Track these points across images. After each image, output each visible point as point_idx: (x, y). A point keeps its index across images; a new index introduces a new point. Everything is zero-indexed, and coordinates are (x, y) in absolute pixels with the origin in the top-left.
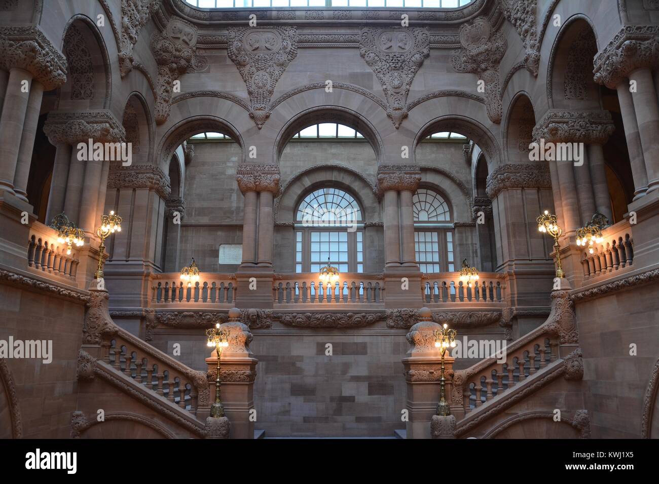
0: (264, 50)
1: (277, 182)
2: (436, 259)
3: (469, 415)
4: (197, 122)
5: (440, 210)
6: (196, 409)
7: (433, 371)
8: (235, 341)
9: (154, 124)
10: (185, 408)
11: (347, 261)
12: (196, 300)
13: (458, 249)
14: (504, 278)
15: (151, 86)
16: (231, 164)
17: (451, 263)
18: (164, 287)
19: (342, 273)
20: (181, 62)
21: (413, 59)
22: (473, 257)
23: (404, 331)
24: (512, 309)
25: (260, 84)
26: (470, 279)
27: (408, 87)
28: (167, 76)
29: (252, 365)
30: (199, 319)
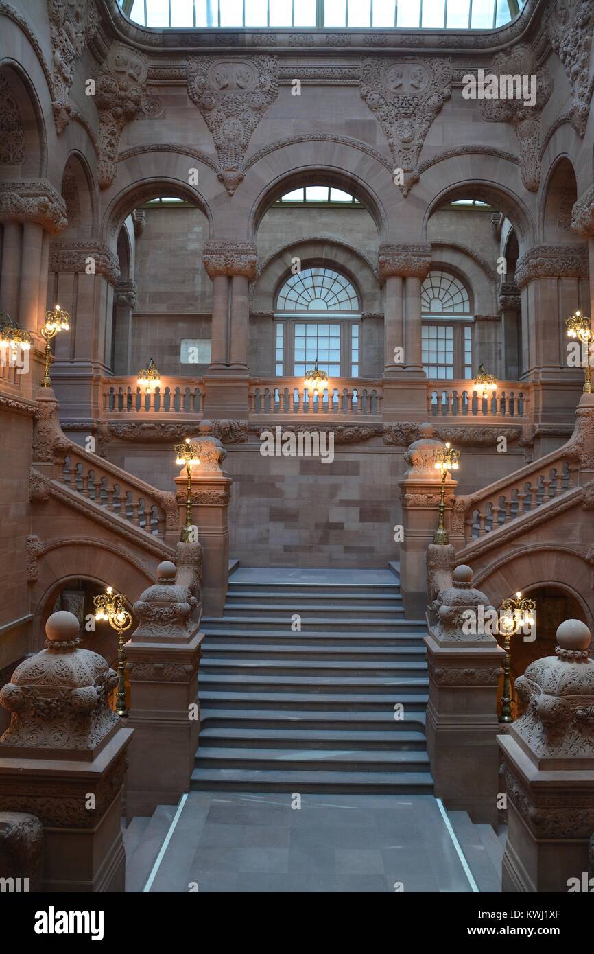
0: (236, 89)
1: (253, 264)
2: (450, 360)
3: (470, 546)
4: (152, 186)
5: (458, 299)
6: (165, 533)
7: (431, 495)
8: (207, 458)
9: (97, 189)
10: (151, 532)
11: (339, 361)
12: (157, 409)
13: (477, 348)
14: (528, 388)
15: (92, 140)
16: (194, 237)
17: (468, 366)
18: (118, 393)
19: (332, 378)
20: (127, 104)
21: (430, 102)
22: (496, 360)
23: (404, 448)
24: (534, 426)
25: (231, 136)
26: (485, 389)
27: (421, 141)
28: (111, 124)
29: (227, 485)
30: (160, 432)
